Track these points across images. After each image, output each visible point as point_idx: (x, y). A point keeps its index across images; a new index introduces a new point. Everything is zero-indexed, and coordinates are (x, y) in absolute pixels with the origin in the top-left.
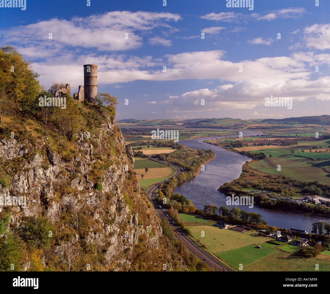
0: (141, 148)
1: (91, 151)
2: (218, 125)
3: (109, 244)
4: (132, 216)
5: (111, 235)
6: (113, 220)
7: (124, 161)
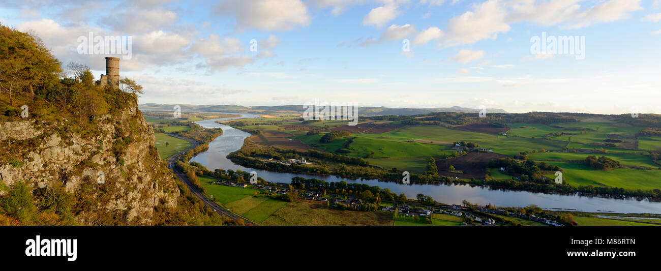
0: (162, 127)
1: (112, 130)
2: (225, 110)
3: (130, 208)
4: (153, 184)
5: (133, 199)
6: (135, 187)
7: (145, 138)
